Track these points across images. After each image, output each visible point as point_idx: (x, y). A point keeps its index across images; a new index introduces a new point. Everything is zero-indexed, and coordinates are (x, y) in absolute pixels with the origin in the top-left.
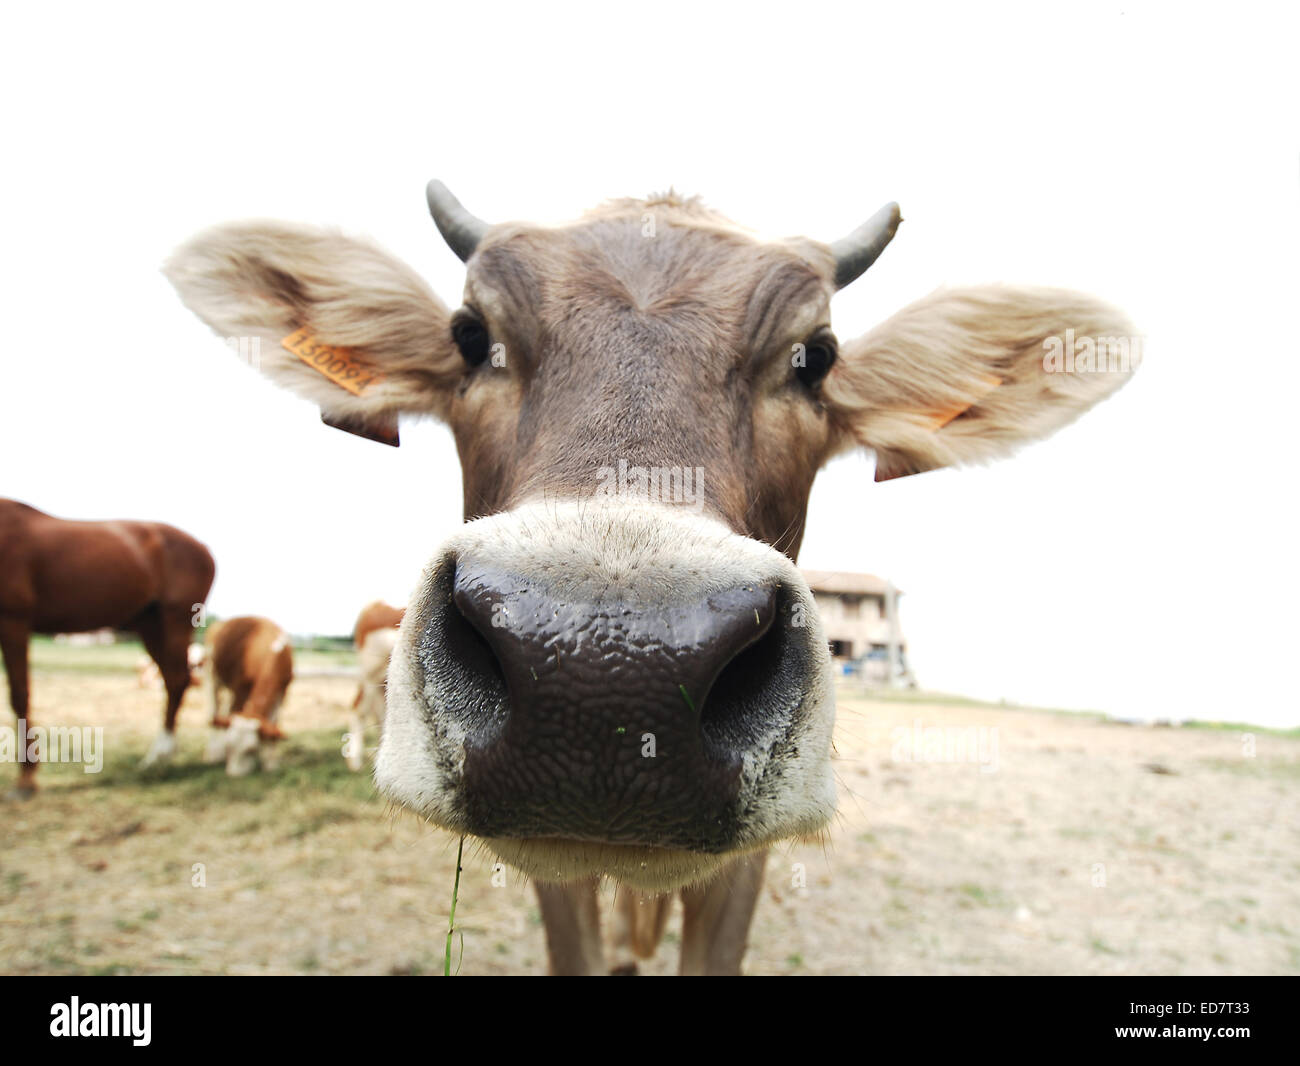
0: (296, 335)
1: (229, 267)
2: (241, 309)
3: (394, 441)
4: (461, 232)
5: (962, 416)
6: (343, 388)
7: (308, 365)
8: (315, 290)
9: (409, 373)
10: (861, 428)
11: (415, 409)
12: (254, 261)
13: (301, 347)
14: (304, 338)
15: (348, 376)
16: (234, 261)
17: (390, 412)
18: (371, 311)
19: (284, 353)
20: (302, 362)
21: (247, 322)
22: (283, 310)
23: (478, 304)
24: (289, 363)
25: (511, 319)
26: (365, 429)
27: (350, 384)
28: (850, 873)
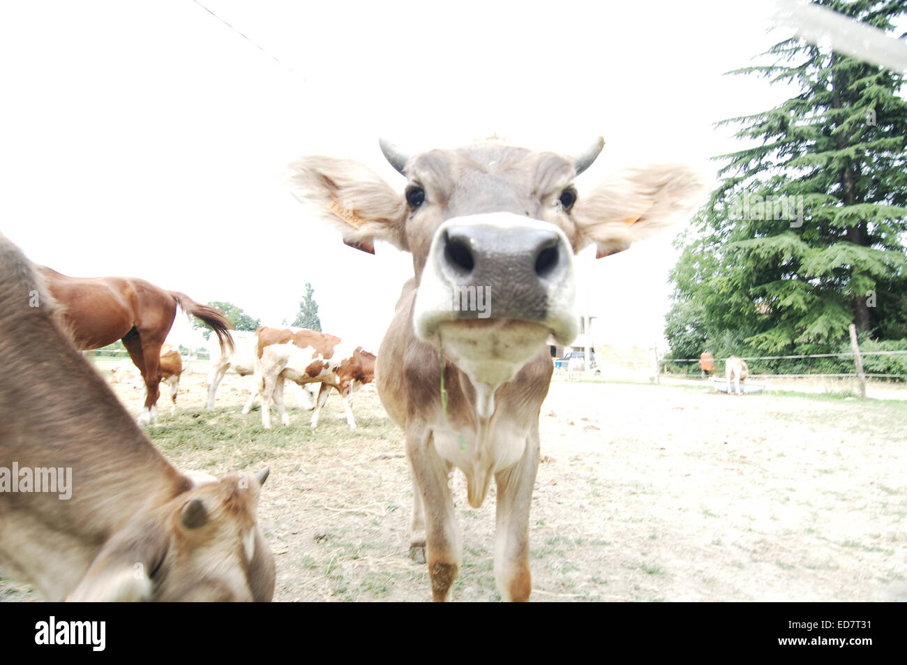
0: (332, 203)
1: (303, 172)
2: (307, 191)
3: (373, 252)
4: (398, 158)
5: (638, 221)
6: (351, 226)
7: (337, 216)
8: (338, 183)
9: (379, 220)
10: (592, 233)
11: (380, 237)
12: (313, 170)
13: (334, 208)
14: (334, 205)
15: (354, 222)
16: (304, 170)
17: (370, 238)
18: (362, 192)
19: (326, 210)
20: (333, 214)
21: (310, 197)
22: (325, 191)
23: (419, 179)
24: (327, 214)
25: (435, 181)
26: (359, 245)
27: (355, 225)
28: (567, 478)
